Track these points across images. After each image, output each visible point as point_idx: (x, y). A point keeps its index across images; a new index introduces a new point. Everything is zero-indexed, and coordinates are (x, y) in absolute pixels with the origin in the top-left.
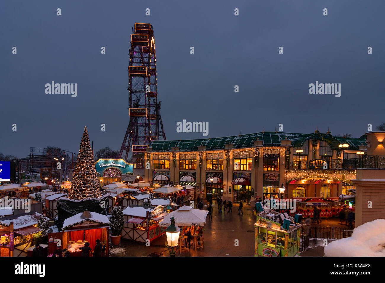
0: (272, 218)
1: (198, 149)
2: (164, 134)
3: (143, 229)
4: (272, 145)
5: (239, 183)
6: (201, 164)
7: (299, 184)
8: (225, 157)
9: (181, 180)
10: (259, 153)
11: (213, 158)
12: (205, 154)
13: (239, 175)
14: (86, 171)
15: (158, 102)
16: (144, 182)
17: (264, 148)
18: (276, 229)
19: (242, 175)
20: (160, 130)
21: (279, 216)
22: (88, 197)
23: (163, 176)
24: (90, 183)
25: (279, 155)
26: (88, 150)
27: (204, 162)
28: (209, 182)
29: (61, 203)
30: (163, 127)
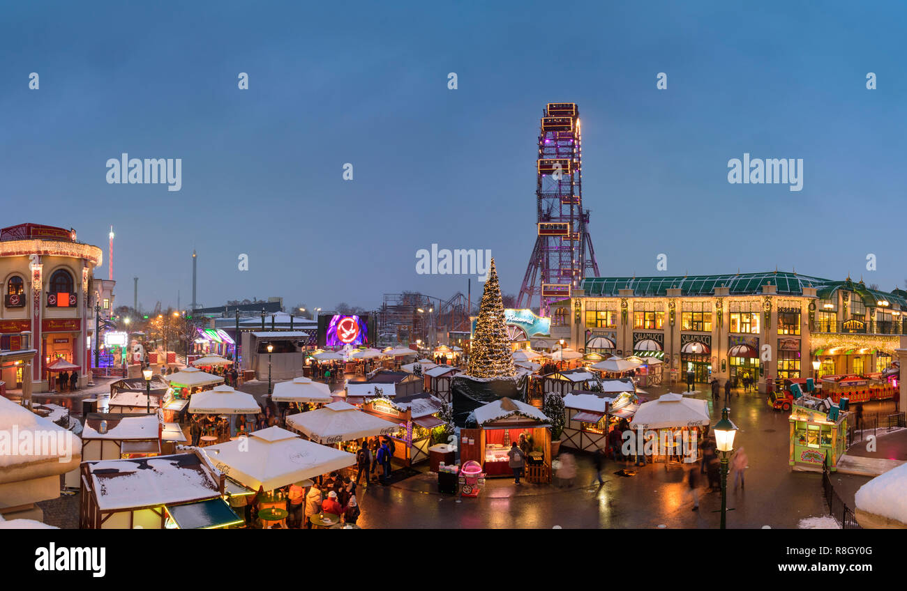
0: (813, 406)
1: (666, 294)
2: (594, 265)
3: (598, 432)
4: (791, 294)
5: (739, 355)
6: (672, 319)
7: (827, 356)
8: (715, 309)
9: (636, 348)
10: (771, 306)
11: (695, 310)
12: (679, 302)
13: (739, 340)
14: (494, 332)
15: (584, 212)
16: (569, 350)
17: (779, 297)
18: (820, 422)
19: (744, 340)
20: (588, 256)
21: (823, 403)
22: (498, 374)
23: (604, 340)
24: (499, 351)
25: (800, 310)
26: (496, 296)
27: (678, 317)
28: (687, 352)
29: (457, 383)
30: (593, 253)
